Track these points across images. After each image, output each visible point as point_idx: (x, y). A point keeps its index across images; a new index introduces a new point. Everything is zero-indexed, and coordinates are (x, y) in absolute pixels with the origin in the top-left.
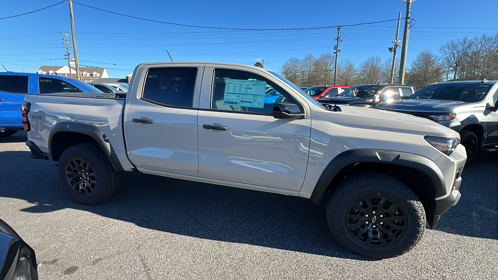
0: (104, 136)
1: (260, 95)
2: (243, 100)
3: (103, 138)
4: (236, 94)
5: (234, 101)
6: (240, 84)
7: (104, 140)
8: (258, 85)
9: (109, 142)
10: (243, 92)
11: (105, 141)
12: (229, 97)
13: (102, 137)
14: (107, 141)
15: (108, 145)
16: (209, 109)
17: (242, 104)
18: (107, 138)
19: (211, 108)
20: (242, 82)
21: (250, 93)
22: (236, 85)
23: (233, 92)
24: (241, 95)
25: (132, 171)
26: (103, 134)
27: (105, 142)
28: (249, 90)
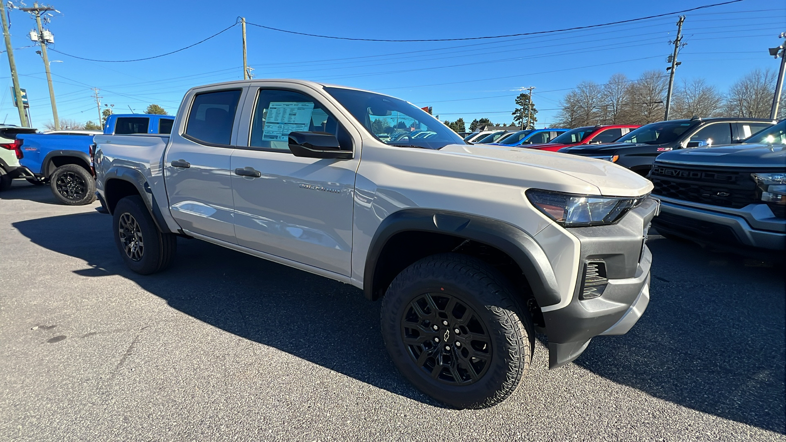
0: (146, 185)
1: (304, 124)
2: (285, 133)
3: (145, 187)
4: (278, 123)
5: (275, 134)
6: (284, 108)
7: (146, 189)
8: (304, 109)
9: (151, 193)
10: (286, 121)
11: (147, 191)
12: (270, 129)
13: (144, 185)
14: (149, 191)
15: (149, 196)
16: (247, 146)
17: (283, 138)
18: (149, 187)
19: (249, 146)
20: (287, 105)
21: (294, 121)
22: (279, 111)
23: (275, 120)
24: (283, 125)
25: (178, 233)
26: (144, 182)
27: (146, 193)
28: (293, 117)
